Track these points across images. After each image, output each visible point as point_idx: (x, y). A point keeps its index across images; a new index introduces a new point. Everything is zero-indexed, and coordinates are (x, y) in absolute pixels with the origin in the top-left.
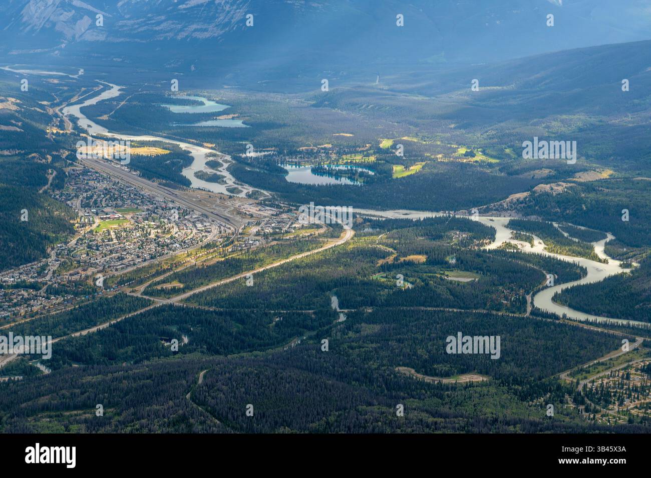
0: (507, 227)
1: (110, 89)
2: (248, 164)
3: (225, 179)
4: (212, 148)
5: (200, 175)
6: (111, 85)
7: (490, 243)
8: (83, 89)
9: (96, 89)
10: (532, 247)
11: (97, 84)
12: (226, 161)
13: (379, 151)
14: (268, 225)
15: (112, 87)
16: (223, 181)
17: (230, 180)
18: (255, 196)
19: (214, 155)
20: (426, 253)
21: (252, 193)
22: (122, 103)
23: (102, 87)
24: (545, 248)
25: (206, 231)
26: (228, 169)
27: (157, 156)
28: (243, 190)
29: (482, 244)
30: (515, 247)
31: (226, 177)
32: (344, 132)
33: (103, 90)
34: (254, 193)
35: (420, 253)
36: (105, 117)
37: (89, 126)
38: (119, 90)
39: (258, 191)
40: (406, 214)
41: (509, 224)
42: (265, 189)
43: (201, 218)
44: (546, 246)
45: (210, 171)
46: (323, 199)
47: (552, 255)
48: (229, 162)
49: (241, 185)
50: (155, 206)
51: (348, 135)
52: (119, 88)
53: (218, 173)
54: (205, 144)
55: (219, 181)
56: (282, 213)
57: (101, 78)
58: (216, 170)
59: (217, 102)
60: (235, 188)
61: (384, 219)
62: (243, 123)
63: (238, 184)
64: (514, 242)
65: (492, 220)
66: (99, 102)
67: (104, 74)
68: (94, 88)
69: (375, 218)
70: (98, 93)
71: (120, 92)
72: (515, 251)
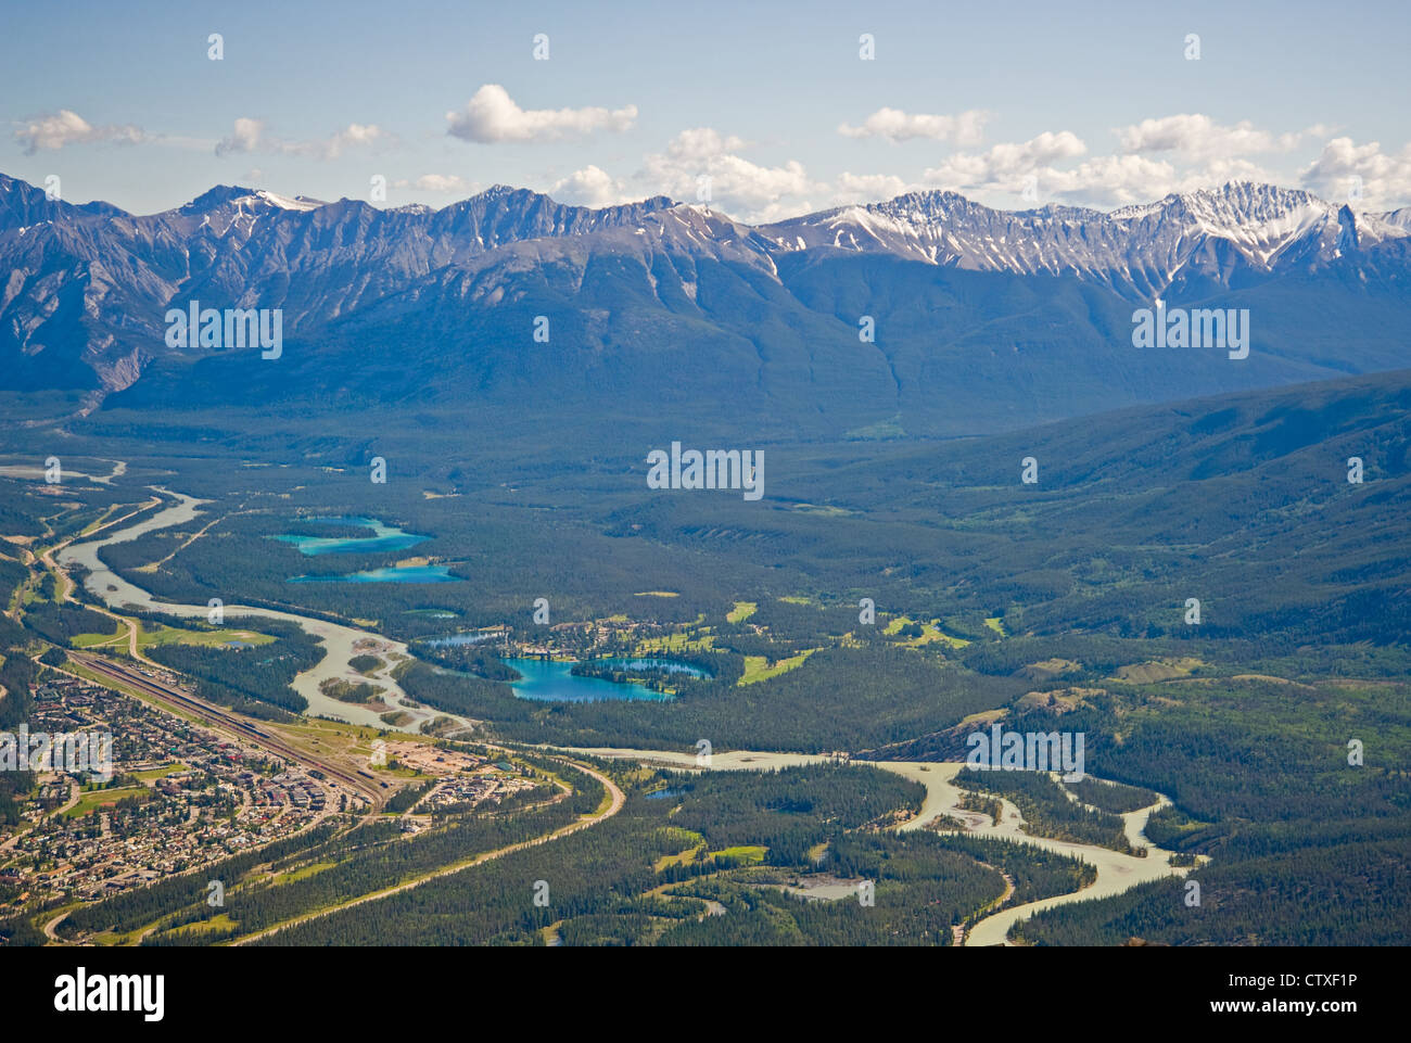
0: (952, 783)
1: (175, 506)
2: (439, 662)
3: (381, 695)
4: (369, 629)
5: (330, 689)
6: (180, 497)
7: (908, 817)
8: (115, 507)
9: (146, 506)
10: (994, 825)
11: (149, 495)
12: (394, 657)
13: (723, 628)
14: (448, 790)
15: (182, 502)
16: (377, 699)
17: (393, 695)
18: (438, 730)
19: (372, 645)
20: (767, 843)
21: (434, 724)
22: (195, 537)
23: (159, 501)
24: (1021, 827)
25: (312, 808)
26: (395, 674)
27: (247, 649)
28: (415, 716)
29: (891, 821)
30: (958, 825)
31: (386, 690)
32: (659, 589)
33: (158, 509)
34: (437, 724)
35: (752, 842)
36: (152, 568)
37: (112, 588)
38: (197, 508)
39: (446, 719)
40: (748, 760)
41: (957, 778)
42: (463, 713)
43: (309, 778)
44: (1024, 822)
45: (356, 679)
46: (582, 731)
47: (1031, 841)
48: (401, 657)
49: (415, 706)
50: (214, 756)
51: (666, 594)
52: (198, 502)
53: (371, 682)
54: (355, 621)
55: (369, 698)
56: (482, 764)
57: (159, 483)
58: (368, 677)
59: (404, 531)
60: (400, 715)
61: (699, 772)
62: (449, 573)
63: (408, 705)
64: (958, 815)
65: (924, 769)
66: (144, 535)
67: (170, 472)
68: (140, 505)
69: (679, 770)
70: (148, 515)
71: (196, 513)
72: (956, 833)
